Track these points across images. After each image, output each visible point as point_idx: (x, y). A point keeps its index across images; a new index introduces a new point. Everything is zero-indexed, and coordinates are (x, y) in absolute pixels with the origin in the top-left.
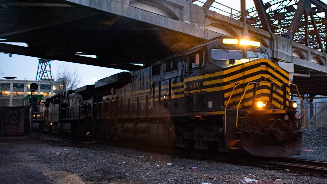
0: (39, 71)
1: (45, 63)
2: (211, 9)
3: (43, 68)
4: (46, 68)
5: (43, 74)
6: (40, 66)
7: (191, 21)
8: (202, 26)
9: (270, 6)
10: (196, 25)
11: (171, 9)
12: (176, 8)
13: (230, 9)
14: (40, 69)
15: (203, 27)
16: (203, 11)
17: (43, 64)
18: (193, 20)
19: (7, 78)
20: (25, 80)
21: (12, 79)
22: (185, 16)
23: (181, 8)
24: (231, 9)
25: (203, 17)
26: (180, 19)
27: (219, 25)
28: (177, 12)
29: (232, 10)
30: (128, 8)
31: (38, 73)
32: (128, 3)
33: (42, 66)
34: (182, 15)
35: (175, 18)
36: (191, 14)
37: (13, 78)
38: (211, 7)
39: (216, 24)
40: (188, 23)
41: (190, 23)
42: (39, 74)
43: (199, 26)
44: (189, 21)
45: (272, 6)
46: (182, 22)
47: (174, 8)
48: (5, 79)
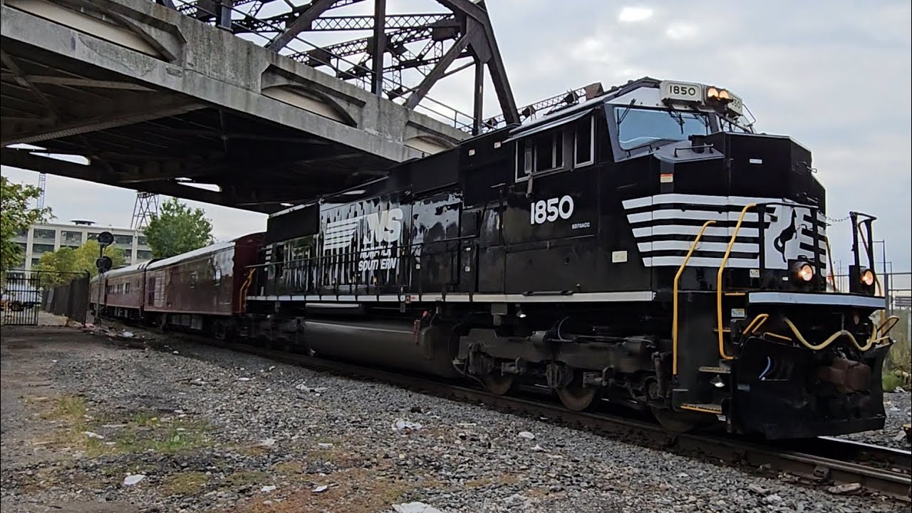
0: (136, 213)
1: (148, 199)
2: (417, 109)
3: (145, 207)
4: (149, 207)
5: (144, 217)
6: (139, 204)
7: (379, 130)
8: (399, 140)
9: (534, 111)
10: (387, 137)
11: (342, 106)
12: (351, 105)
13: (454, 112)
14: (138, 208)
15: (401, 140)
16: (402, 113)
17: (145, 199)
18: (383, 128)
19: (77, 222)
20: (110, 227)
21: (86, 225)
22: (366, 120)
23: (361, 104)
24: (456, 112)
25: (403, 124)
26: (358, 126)
27: (434, 139)
28: (353, 111)
29: (458, 114)
30: (258, 100)
31: (134, 216)
32: (260, 90)
33: (141, 203)
34: (362, 118)
35: (351, 123)
36: (379, 116)
37: (89, 223)
38: (417, 106)
39: (428, 137)
40: (375, 132)
41: (377, 132)
42: (136, 218)
43: (393, 139)
44: (375, 130)
45: (537, 113)
46: (362, 131)
47: (349, 105)
48: (74, 224)
